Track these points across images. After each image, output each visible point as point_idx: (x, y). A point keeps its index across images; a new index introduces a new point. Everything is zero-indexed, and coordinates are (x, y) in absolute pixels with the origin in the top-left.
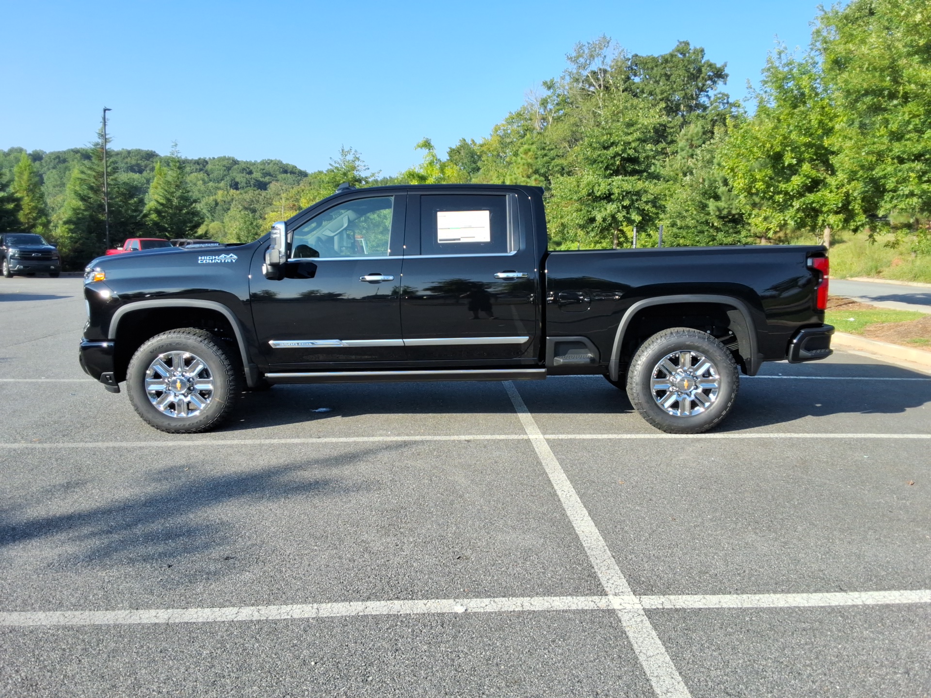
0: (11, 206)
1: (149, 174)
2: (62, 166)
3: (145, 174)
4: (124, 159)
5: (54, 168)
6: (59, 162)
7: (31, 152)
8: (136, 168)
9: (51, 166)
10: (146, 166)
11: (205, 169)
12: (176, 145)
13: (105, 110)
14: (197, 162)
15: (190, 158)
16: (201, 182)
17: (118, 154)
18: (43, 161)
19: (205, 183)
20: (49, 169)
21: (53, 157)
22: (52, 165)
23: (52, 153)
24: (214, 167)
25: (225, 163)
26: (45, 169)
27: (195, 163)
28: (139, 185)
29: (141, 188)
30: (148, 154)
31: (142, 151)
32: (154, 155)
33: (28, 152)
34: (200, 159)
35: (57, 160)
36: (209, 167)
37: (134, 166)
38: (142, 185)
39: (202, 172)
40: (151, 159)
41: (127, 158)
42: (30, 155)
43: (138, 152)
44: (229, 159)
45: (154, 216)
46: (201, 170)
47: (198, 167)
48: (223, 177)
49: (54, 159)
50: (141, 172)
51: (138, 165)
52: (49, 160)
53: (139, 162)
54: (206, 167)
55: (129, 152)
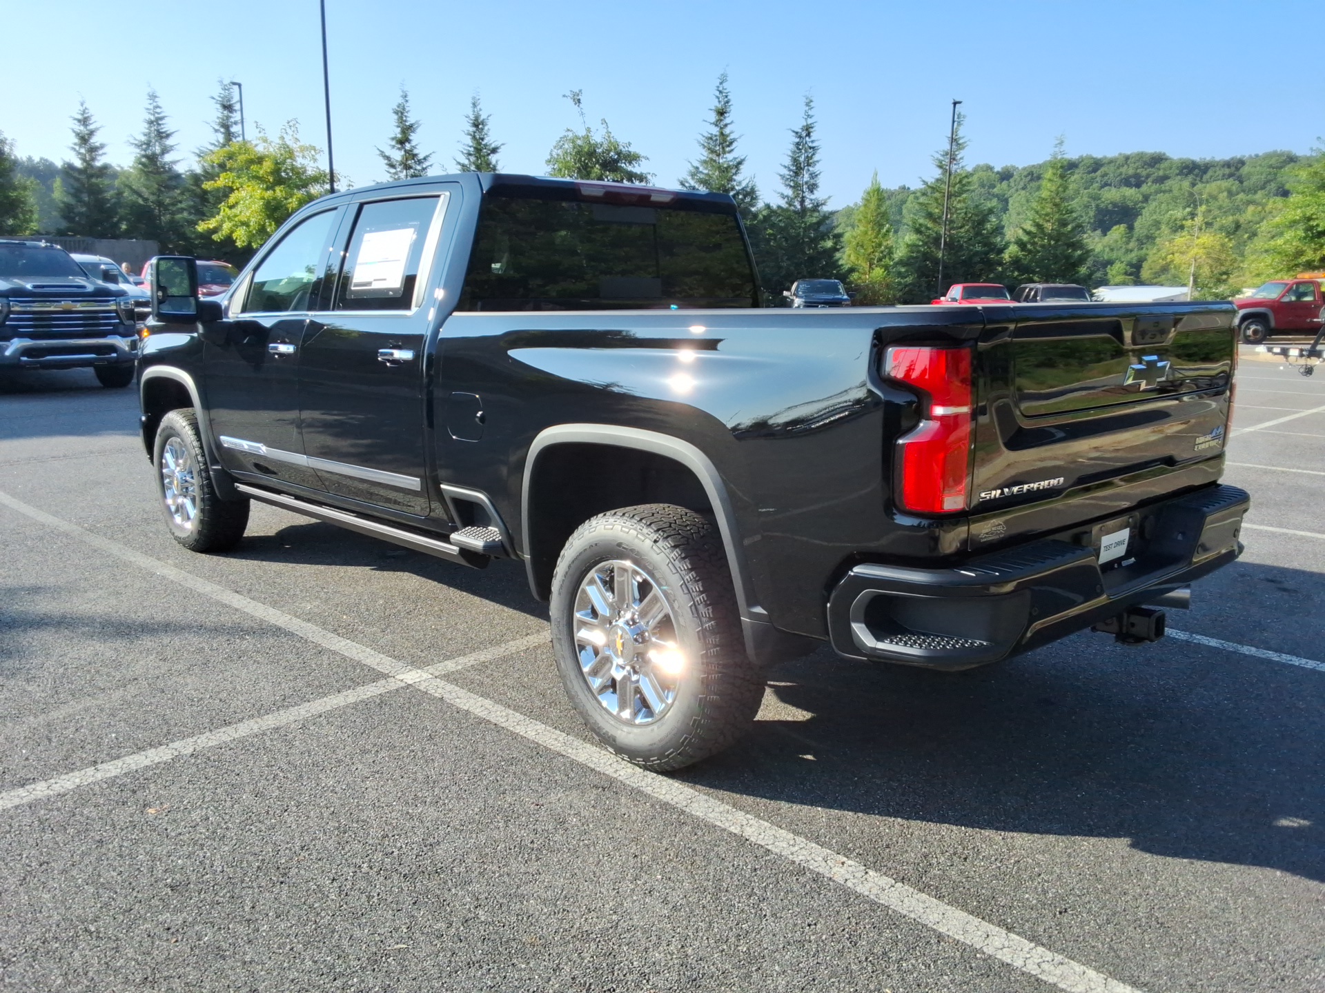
0: (829, 244)
1: (1150, 187)
2: (1034, 184)
3: (1144, 188)
4: (1118, 168)
5: (1023, 189)
6: (1031, 180)
7: (1000, 170)
8: (1133, 180)
9: (1020, 187)
10: (1148, 176)
11: (1237, 174)
12: (1061, 143)
13: (955, 104)
14: (1227, 164)
15: (1218, 158)
16: (1225, 194)
17: (1111, 162)
18: (1011, 180)
19: (1231, 194)
20: (1017, 190)
21: (1025, 173)
22: (1022, 184)
23: (1024, 169)
24: (1252, 170)
25: (1273, 161)
26: (1013, 190)
27: (1223, 166)
28: (1130, 204)
29: (1133, 209)
30: (1153, 158)
31: (1146, 154)
32: (1162, 159)
33: (996, 170)
34: (1232, 159)
35: (1030, 177)
36: (1245, 170)
37: (1131, 177)
38: (1136, 203)
39: (1231, 179)
40: (1157, 166)
41: (1123, 166)
42: (998, 173)
43: (1140, 156)
44: (1282, 154)
45: (1013, 249)
46: (1230, 175)
47: (1227, 171)
48: (1265, 183)
49: (1026, 176)
50: (1138, 186)
51: (1137, 176)
52: (1019, 179)
53: (1138, 171)
54: (1241, 170)
55: (1127, 158)
